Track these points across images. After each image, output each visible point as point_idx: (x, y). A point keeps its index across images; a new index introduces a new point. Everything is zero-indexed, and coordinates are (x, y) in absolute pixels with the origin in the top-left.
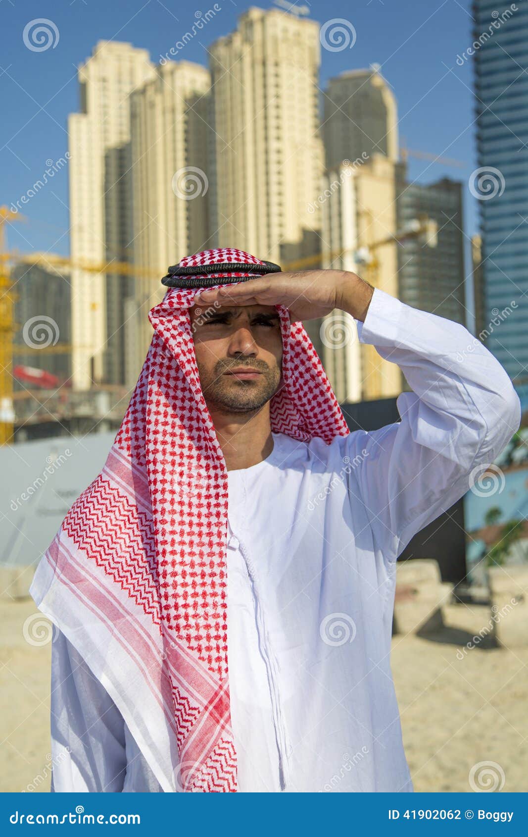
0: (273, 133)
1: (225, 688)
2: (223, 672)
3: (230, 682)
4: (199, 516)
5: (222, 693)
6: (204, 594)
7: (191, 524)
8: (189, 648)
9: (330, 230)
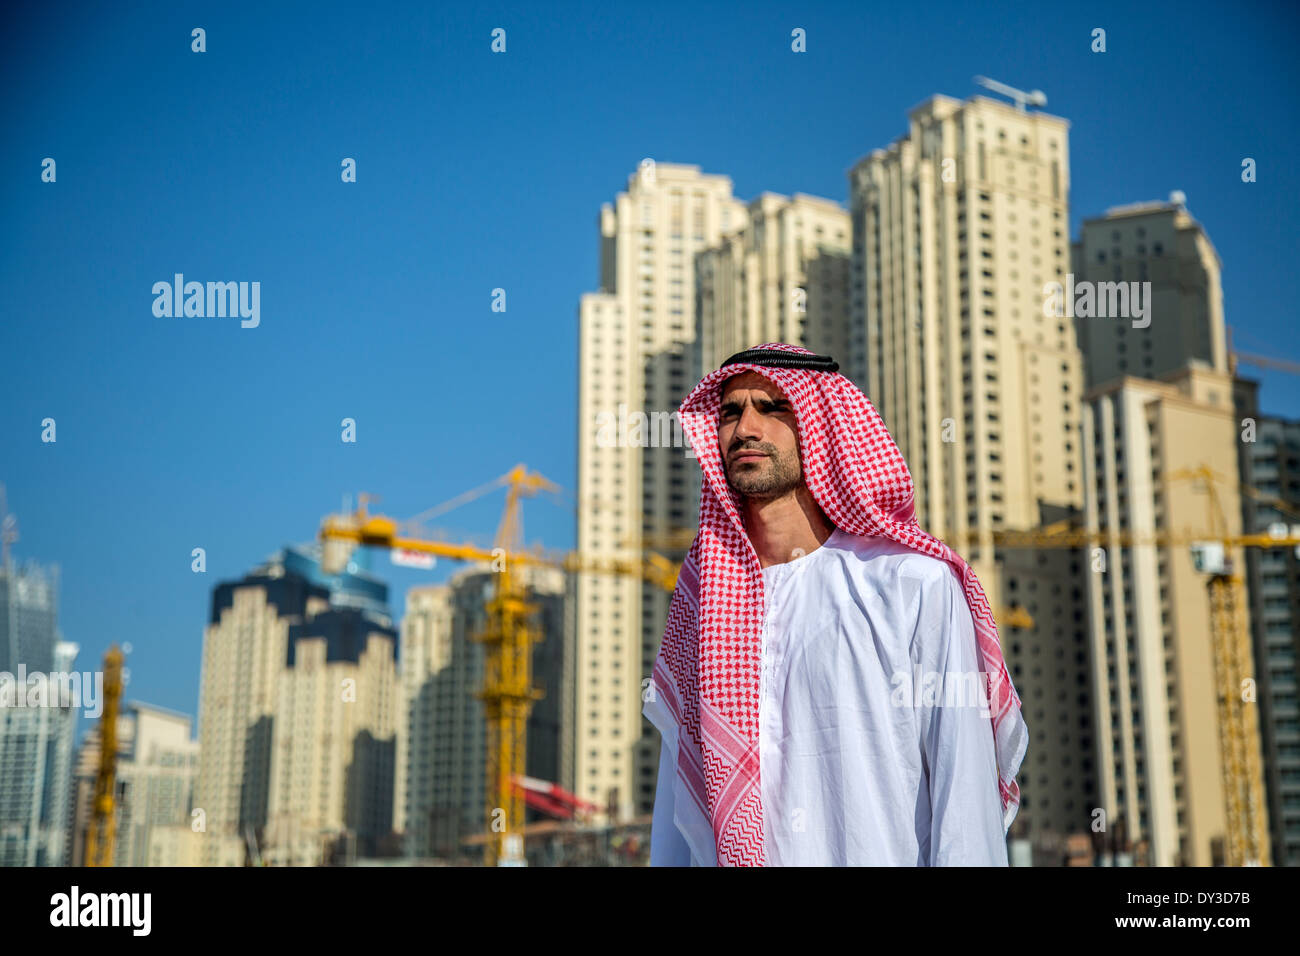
0: (978, 322)
1: (755, 749)
2: (754, 736)
3: (761, 744)
4: (738, 597)
5: (751, 754)
6: (738, 666)
7: (729, 604)
8: (721, 713)
9: (1102, 505)
